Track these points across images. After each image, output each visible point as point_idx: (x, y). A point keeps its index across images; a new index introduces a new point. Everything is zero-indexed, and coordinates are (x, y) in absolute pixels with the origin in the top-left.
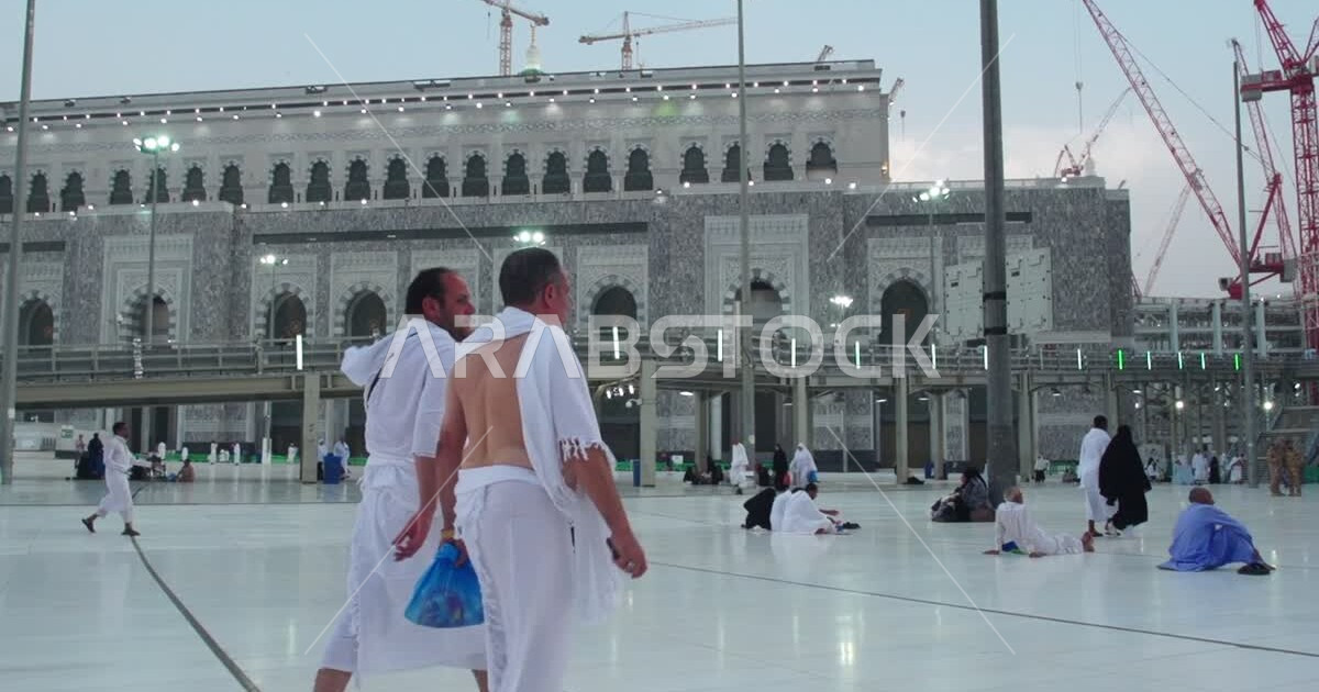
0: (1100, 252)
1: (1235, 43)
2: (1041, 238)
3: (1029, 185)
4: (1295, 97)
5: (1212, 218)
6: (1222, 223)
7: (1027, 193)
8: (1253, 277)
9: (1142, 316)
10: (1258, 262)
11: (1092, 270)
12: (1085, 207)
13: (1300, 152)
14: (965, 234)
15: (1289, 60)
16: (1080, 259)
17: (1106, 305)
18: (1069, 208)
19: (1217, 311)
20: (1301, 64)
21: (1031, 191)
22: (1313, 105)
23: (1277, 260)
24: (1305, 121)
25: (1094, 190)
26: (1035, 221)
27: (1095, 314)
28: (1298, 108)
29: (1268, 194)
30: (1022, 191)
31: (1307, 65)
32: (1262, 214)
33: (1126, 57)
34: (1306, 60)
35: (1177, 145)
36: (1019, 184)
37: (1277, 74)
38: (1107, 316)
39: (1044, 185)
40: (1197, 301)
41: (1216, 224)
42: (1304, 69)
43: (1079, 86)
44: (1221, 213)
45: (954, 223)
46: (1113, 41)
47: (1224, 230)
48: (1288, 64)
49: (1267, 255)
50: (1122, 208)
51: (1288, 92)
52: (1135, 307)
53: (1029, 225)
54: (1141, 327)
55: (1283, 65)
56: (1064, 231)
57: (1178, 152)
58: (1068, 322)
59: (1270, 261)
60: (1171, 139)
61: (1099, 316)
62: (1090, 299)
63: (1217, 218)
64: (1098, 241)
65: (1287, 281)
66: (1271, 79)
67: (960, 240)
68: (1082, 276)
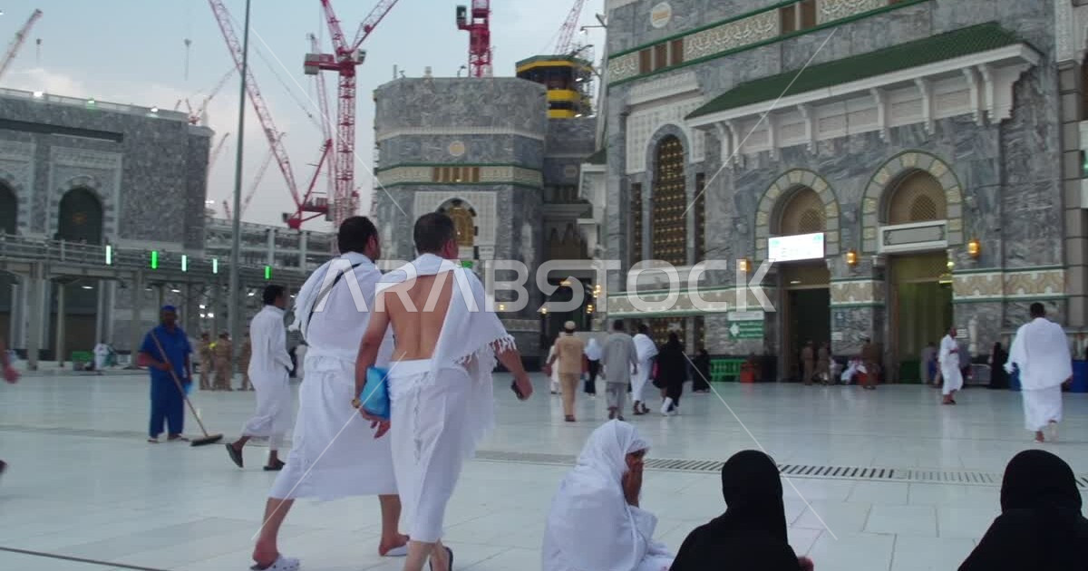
0: (179, 177)
1: (313, 37)
2: (129, 156)
3: (124, 110)
4: (343, 78)
5: (281, 165)
6: (287, 171)
7: (120, 117)
8: (306, 214)
9: (213, 234)
10: (310, 203)
11: (172, 190)
12: (170, 136)
13: (342, 120)
14: (58, 144)
15: (340, 48)
16: (161, 180)
17: (182, 222)
18: (157, 135)
19: (272, 236)
20: (348, 53)
21: (124, 115)
22: (353, 86)
23: (324, 204)
24: (347, 97)
25: (180, 123)
26: (126, 140)
27: (171, 227)
28: (343, 86)
29: (322, 153)
30: (117, 114)
31: (352, 55)
32: (316, 168)
33: (227, 27)
34: (352, 51)
35: (260, 104)
36: (114, 108)
37: (331, 57)
38: (181, 230)
39: (136, 113)
40: (257, 226)
41: (283, 170)
42: (350, 57)
43: (188, 43)
44: (287, 162)
45: (50, 133)
46: (218, 12)
47: (289, 176)
48: (340, 52)
49: (318, 199)
50: (203, 142)
51: (337, 73)
52: (207, 226)
53: (120, 144)
54: (213, 243)
55: (337, 52)
56: (151, 154)
57: (260, 110)
58: (148, 232)
59: (319, 204)
60: (256, 99)
61: (174, 230)
62: (167, 215)
63: (285, 166)
64: (179, 165)
65: (331, 220)
66: (326, 60)
67: (53, 149)
68: (163, 195)
